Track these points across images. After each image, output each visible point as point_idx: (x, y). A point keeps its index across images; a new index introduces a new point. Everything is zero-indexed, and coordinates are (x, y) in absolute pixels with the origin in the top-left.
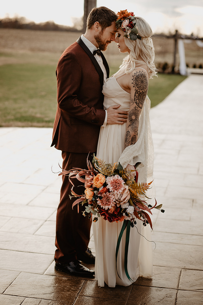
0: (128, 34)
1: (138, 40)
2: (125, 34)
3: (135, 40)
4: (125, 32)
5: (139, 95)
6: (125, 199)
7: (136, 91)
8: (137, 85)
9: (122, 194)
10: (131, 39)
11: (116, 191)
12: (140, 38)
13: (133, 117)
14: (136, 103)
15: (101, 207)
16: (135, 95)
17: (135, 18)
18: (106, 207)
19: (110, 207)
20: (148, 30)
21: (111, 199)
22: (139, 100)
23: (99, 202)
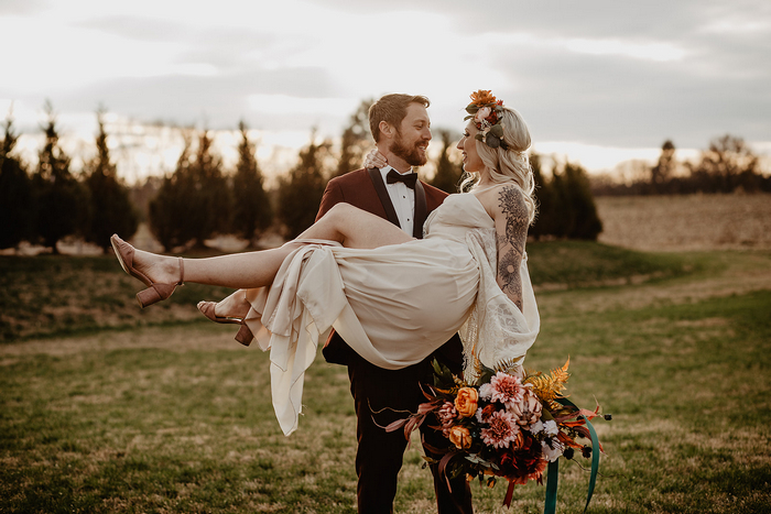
0: (484, 133)
1: (500, 150)
2: (478, 133)
3: (495, 147)
4: (479, 129)
5: (515, 228)
6: (535, 408)
7: (509, 219)
8: (510, 208)
9: (526, 402)
10: (487, 143)
11: (513, 400)
12: (505, 146)
13: (510, 269)
14: (512, 243)
15: (496, 446)
16: (507, 228)
17: (504, 110)
18: (505, 443)
19: (513, 438)
20: (523, 135)
21: (509, 419)
22: (515, 237)
23: (488, 440)
